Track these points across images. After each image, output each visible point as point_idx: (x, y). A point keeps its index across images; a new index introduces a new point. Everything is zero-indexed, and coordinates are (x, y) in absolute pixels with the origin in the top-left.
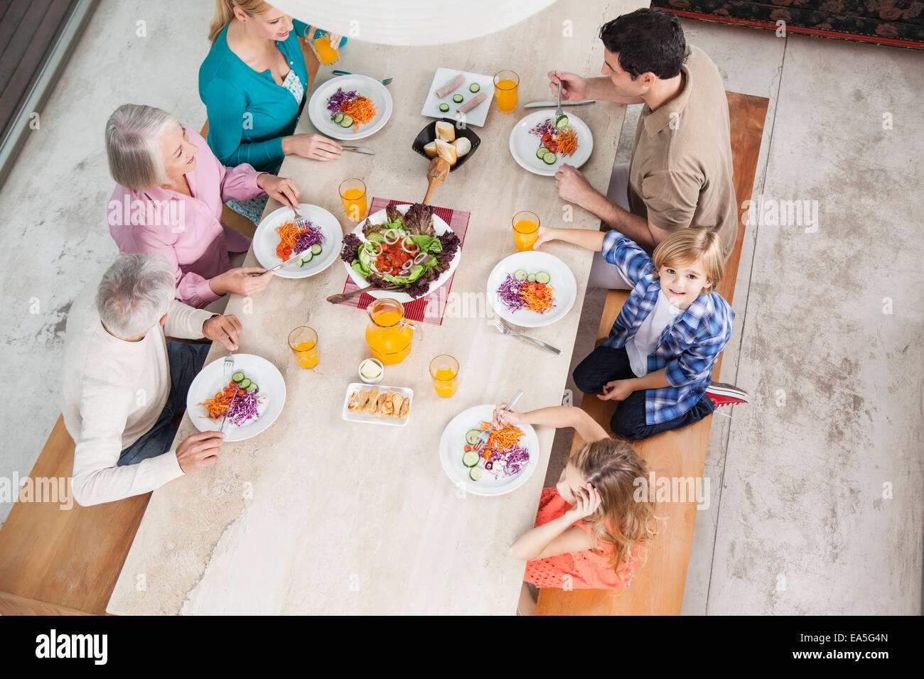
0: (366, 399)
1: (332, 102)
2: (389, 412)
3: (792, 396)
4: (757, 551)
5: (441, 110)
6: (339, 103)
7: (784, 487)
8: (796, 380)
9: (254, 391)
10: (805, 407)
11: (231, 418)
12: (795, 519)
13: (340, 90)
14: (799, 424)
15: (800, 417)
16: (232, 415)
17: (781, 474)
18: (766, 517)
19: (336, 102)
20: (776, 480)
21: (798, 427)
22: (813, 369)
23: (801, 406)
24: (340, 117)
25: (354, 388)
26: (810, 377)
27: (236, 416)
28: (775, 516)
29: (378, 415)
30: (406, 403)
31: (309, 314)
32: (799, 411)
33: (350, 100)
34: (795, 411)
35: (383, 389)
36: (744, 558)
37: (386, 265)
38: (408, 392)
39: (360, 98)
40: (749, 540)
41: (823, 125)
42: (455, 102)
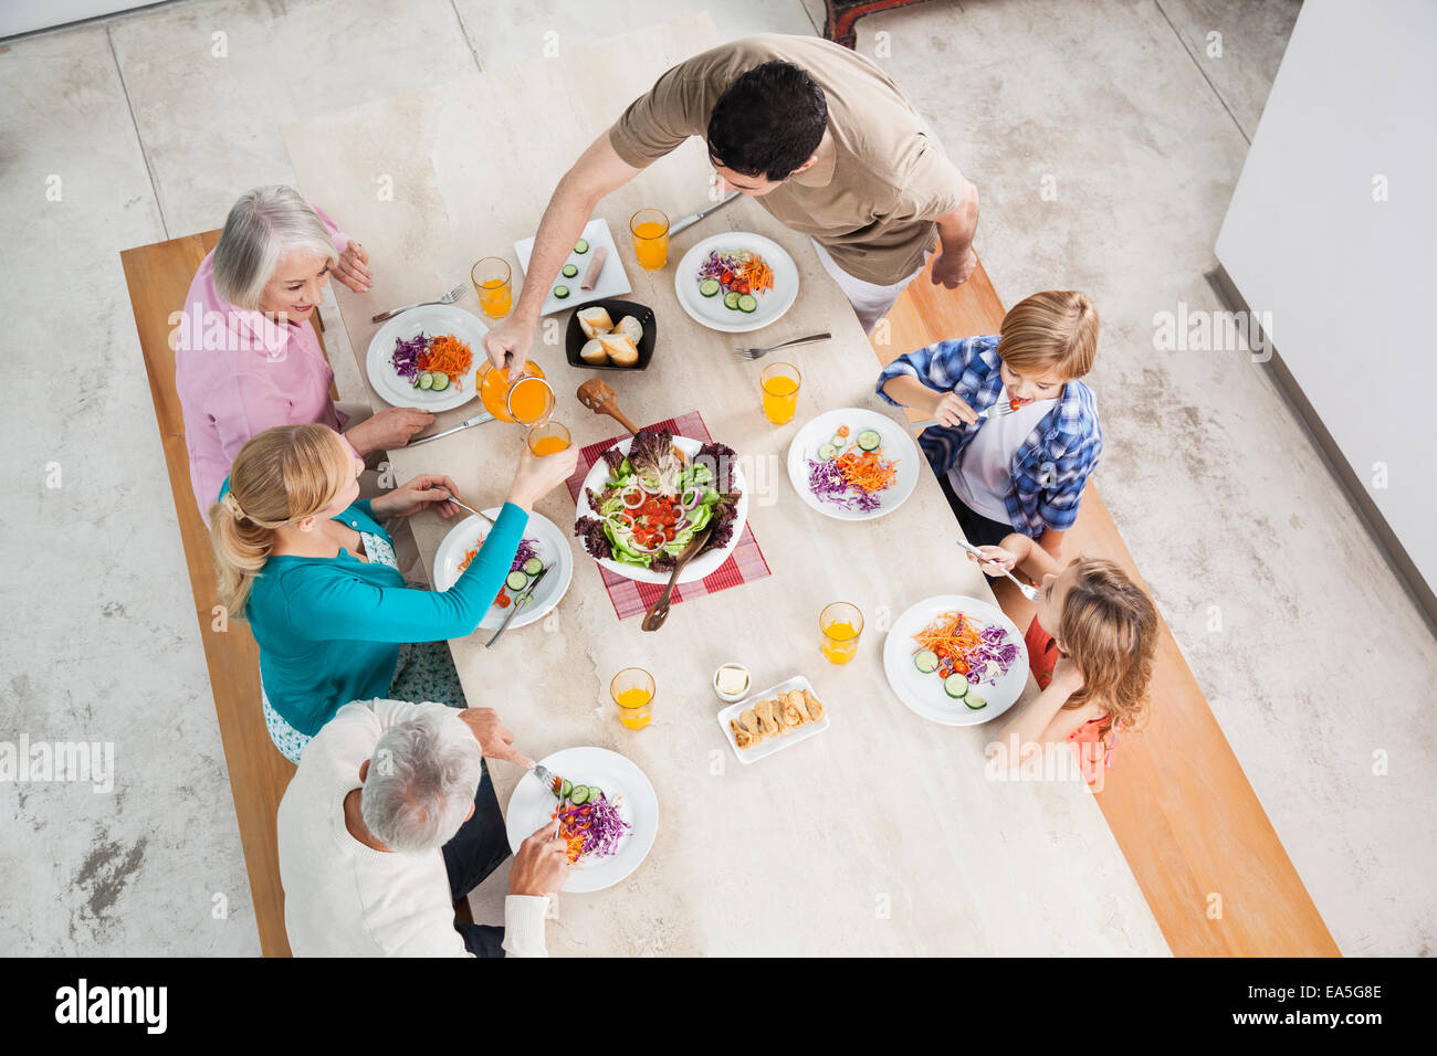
0: (756, 720)
1: (400, 363)
2: (797, 720)
3: (1118, 448)
4: (1209, 656)
5: (560, 297)
6: (412, 360)
7: (1185, 561)
8: (1109, 427)
9: (600, 797)
10: (1140, 452)
11: (595, 851)
12: (1223, 592)
13: (399, 341)
14: (1150, 477)
15: (1145, 468)
16: (596, 845)
17: (1171, 548)
18: (1191, 608)
19: (408, 361)
20: (1171, 559)
21: (1149, 481)
22: (1119, 402)
23: (1137, 454)
24: (427, 379)
25: (726, 716)
26: (1123, 414)
27: (602, 843)
28: (1200, 602)
29: (786, 731)
30: (808, 697)
31: (589, 657)
32: (1138, 461)
33: (426, 349)
34: (1135, 464)
35: (769, 695)
36: (1202, 673)
37: (650, 533)
38: (798, 682)
39: (437, 341)
40: (1193, 648)
41: (923, 99)
42: (569, 277)
